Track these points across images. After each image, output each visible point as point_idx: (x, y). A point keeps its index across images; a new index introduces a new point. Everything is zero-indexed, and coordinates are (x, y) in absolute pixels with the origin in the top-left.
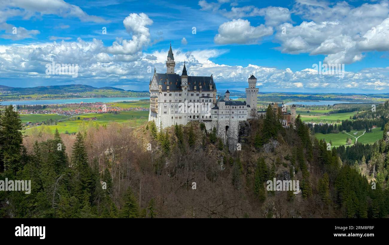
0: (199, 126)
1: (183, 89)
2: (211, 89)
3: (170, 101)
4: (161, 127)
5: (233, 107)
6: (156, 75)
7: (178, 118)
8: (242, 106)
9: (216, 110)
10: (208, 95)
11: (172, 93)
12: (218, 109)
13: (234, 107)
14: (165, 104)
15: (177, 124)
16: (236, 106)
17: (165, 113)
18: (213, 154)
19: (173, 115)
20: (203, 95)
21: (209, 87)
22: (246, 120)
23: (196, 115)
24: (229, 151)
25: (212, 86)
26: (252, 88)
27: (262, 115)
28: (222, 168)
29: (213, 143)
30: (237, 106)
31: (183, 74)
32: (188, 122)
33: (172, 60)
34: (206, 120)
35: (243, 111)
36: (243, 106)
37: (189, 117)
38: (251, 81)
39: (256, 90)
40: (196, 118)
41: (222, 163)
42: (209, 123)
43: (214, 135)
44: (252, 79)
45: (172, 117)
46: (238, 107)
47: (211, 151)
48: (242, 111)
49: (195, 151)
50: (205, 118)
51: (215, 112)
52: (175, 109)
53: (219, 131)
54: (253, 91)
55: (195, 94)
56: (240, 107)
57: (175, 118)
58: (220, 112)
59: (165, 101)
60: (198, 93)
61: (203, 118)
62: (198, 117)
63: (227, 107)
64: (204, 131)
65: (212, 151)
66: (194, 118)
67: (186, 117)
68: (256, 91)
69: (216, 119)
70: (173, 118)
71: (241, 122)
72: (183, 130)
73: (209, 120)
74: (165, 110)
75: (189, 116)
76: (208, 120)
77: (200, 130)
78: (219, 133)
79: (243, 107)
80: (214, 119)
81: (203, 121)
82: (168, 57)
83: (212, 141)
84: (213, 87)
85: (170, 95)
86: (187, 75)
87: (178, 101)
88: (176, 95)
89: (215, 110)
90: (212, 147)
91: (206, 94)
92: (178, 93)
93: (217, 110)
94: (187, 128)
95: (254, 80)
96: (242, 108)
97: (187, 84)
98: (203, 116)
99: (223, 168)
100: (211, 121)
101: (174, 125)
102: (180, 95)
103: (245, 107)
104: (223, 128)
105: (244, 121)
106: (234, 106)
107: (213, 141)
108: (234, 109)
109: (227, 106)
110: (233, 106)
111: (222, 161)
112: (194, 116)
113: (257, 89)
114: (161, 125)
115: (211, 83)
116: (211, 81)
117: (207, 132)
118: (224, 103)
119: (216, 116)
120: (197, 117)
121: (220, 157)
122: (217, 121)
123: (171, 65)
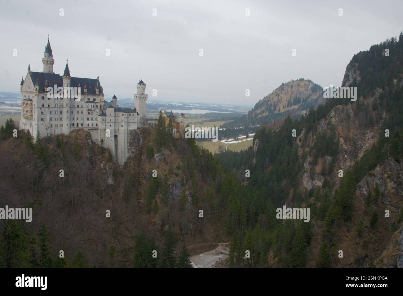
2: (97, 93)
3: (49, 106)
4: (38, 137)
5: (123, 115)
7: (59, 126)
8: (132, 114)
9: (104, 117)
10: (94, 100)
13: (124, 115)
14: (42, 109)
15: (57, 133)
16: (125, 113)
17: (43, 119)
19: (52, 123)
20: (88, 99)
21: (95, 91)
22: (136, 128)
23: (79, 123)
25: (99, 89)
26: (141, 95)
27: (152, 123)
28: (111, 181)
30: (127, 113)
31: (65, 75)
32: (71, 130)
33: (50, 57)
34: (92, 129)
35: (133, 118)
36: (134, 113)
37: (72, 126)
40: (80, 126)
42: (95, 132)
43: (101, 145)
44: (141, 85)
45: (51, 125)
51: (103, 120)
52: (55, 115)
53: (107, 141)
54: (143, 98)
56: (130, 115)
57: (55, 126)
58: (108, 119)
59: (43, 106)
60: (83, 97)
61: (88, 126)
62: (82, 125)
64: (90, 141)
66: (77, 126)
67: (68, 125)
68: (145, 98)
69: (103, 128)
70: (53, 126)
71: (131, 131)
72: (65, 140)
73: (96, 129)
74: (42, 116)
75: (71, 124)
76: (94, 129)
77: (84, 140)
78: (107, 143)
79: (133, 115)
80: (101, 127)
81: (89, 129)
84: (100, 91)
86: (69, 76)
87: (59, 106)
88: (56, 98)
89: (102, 117)
91: (91, 98)
93: (105, 117)
94: (70, 137)
95: (143, 86)
96: (132, 115)
97: (69, 86)
98: (88, 124)
100: (98, 129)
101: (53, 134)
102: (61, 99)
103: (135, 114)
104: (112, 138)
105: (134, 130)
108: (124, 116)
110: (123, 113)
112: (77, 124)
113: (146, 96)
114: (39, 134)
115: (97, 86)
116: (97, 84)
117: (93, 142)
118: (113, 109)
119: (103, 124)
122: (105, 130)
123: (48, 62)
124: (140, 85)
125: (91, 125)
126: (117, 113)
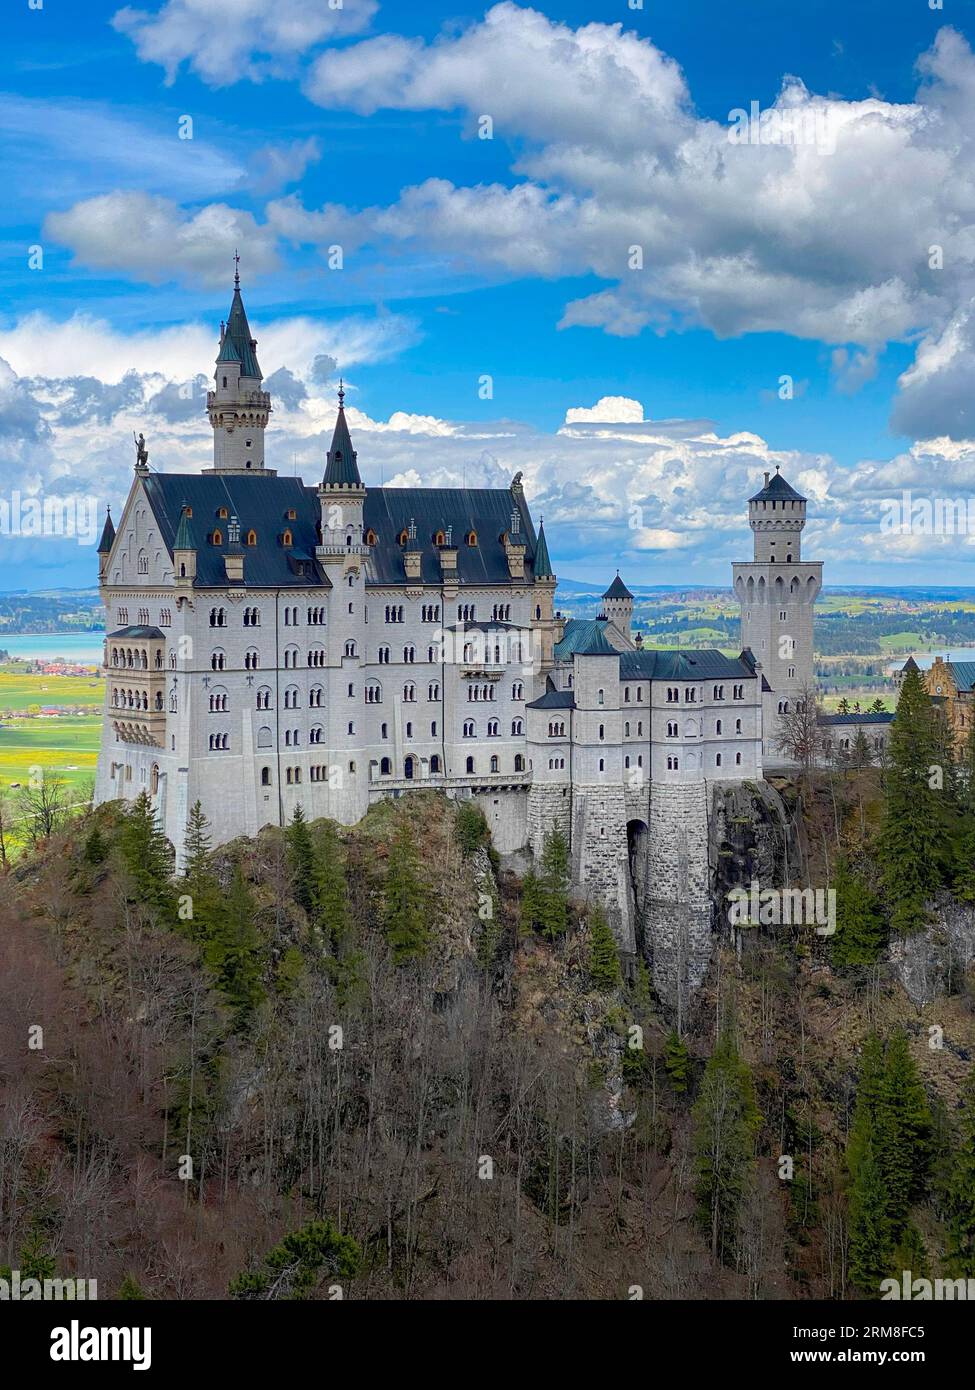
0: (446, 829)
1: (334, 572)
2: (518, 570)
3: (251, 661)
4: (195, 842)
5: (673, 696)
6: (149, 485)
7: (305, 775)
8: (728, 686)
9: (560, 716)
10: (502, 609)
11: (263, 602)
12: (572, 707)
13: (682, 694)
14: (217, 678)
15: (298, 815)
16: (691, 685)
17: (218, 742)
18: (552, 1021)
19: (268, 757)
20: (467, 610)
21: (502, 562)
22: (756, 776)
23: (420, 756)
24: (654, 996)
25: (523, 550)
26: (780, 565)
27: (861, 741)
28: (616, 1114)
29: (552, 941)
30: (697, 686)
31: (329, 479)
32: (375, 798)
33: (248, 383)
34: (494, 788)
35: (739, 714)
36: (739, 683)
37: (376, 770)
38: (767, 512)
39: (803, 575)
40: (424, 770)
41: (615, 1080)
42: (508, 803)
43: (554, 882)
44: (779, 504)
45: (265, 771)
46: (704, 690)
47: (538, 997)
48: (728, 719)
49: (428, 999)
50: (482, 768)
51: (555, 730)
52: (285, 714)
53: (587, 859)
54: (788, 583)
55: (412, 611)
56: (718, 693)
57: (284, 775)
58: (584, 726)
59: (217, 663)
60: (432, 598)
61: (470, 769)
62: (435, 764)
63: (633, 693)
64: (480, 860)
65: (547, 1001)
66: (409, 773)
67: (357, 766)
68: (803, 582)
69: (558, 777)
70: (273, 776)
71: (728, 795)
72: (343, 860)
73: (514, 787)
74: (216, 724)
75: (374, 763)
76: (504, 788)
77: (453, 857)
78: (584, 874)
79: (738, 693)
80: (542, 775)
81: (474, 789)
82: (218, 361)
83: (539, 927)
84: (529, 562)
85: (251, 619)
86: (358, 482)
87: (302, 661)
88: (291, 617)
89: (551, 713)
90: (542, 971)
91: (484, 603)
92: (301, 601)
93: (566, 713)
94: (366, 841)
95: (786, 513)
96: (728, 698)
97: (357, 539)
98: (470, 761)
99: (624, 1115)
100: (525, 788)
101: (276, 823)
102: (316, 617)
103: (751, 688)
104: (613, 838)
105: (747, 786)
106: (681, 687)
107: (551, 928)
108: (682, 703)
109: (633, 686)
110: (673, 685)
111: (617, 1066)
112: (409, 763)
113: (811, 572)
114: (199, 826)
115: (515, 529)
116: (515, 518)
117: (502, 868)
118: (614, 663)
119: (558, 756)
120: (425, 768)
121: (600, 1038)
122: (567, 791)
123: (240, 414)
124: (769, 504)
125: (488, 765)
126: (639, 684)
